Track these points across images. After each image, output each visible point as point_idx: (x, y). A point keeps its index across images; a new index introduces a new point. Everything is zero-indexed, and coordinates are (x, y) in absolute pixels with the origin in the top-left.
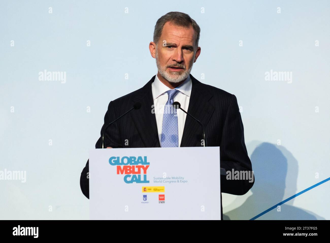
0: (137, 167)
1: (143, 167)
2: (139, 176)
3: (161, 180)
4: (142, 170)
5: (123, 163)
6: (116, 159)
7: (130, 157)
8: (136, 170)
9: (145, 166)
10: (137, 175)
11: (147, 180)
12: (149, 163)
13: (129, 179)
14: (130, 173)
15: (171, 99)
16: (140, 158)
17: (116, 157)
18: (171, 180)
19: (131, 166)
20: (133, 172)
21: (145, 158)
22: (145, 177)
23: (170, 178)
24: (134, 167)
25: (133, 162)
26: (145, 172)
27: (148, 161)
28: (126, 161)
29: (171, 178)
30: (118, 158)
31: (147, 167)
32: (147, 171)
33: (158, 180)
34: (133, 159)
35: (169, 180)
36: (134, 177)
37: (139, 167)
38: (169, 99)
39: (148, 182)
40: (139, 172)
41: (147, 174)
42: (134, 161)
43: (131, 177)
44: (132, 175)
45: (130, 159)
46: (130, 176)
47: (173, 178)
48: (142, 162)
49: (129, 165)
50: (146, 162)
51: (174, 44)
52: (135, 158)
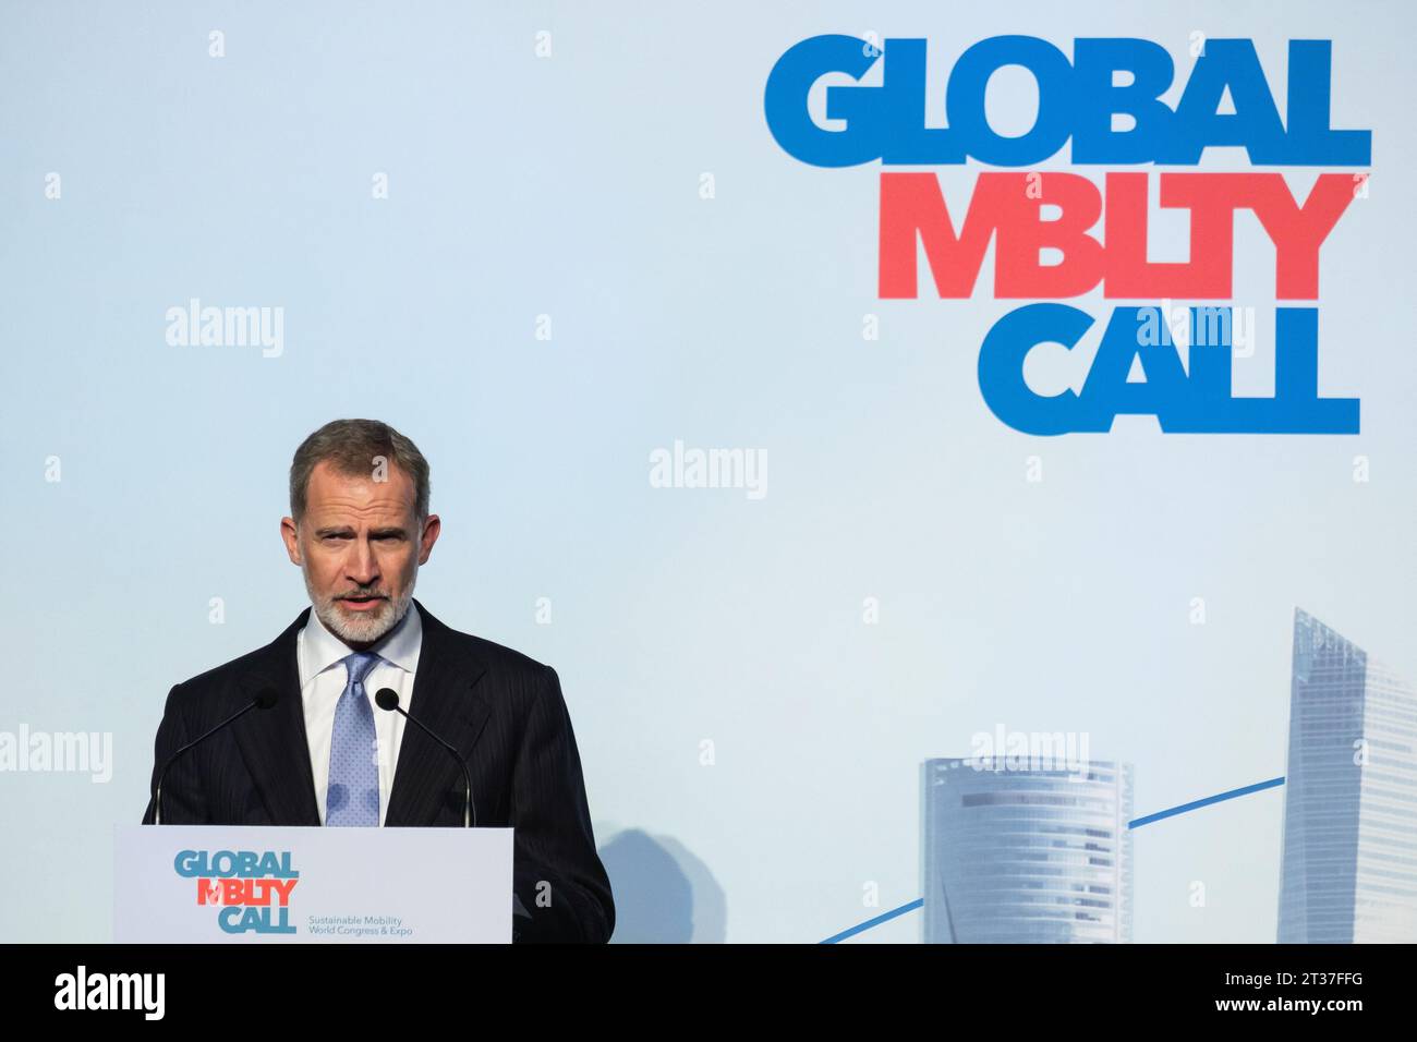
0: (259, 883)
1: (277, 884)
2: (267, 913)
3: (331, 926)
4: (275, 894)
5: (216, 871)
6: (197, 859)
7: (239, 853)
8: (257, 892)
9: (284, 881)
10: (259, 909)
11: (290, 924)
12: (296, 874)
13: (234, 920)
14: (237, 901)
15: (355, 683)
16: (269, 856)
17: (197, 851)
18: (363, 926)
19: (242, 880)
20: (249, 899)
21: (286, 856)
22: (284, 914)
23: (359, 921)
24: (249, 885)
25: (248, 869)
26: (284, 900)
27: (293, 868)
28: (225, 864)
29: (364, 920)
30: (204, 854)
31: (291, 884)
32: (292, 896)
33: (321, 926)
34: (248, 860)
35: (355, 926)
36: (250, 913)
37: (266, 886)
38: (351, 683)
39: (293, 930)
40: (266, 899)
41: (291, 906)
42: (251, 864)
43: (242, 914)
44: (243, 907)
45: (239, 860)
46: (237, 911)
47: (369, 920)
48: (275, 870)
49: (235, 877)
50: (286, 870)
51: (344, 528)
52: (253, 856)
